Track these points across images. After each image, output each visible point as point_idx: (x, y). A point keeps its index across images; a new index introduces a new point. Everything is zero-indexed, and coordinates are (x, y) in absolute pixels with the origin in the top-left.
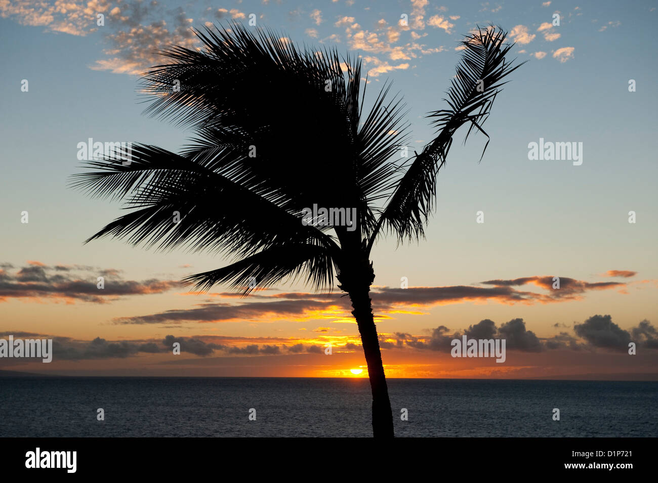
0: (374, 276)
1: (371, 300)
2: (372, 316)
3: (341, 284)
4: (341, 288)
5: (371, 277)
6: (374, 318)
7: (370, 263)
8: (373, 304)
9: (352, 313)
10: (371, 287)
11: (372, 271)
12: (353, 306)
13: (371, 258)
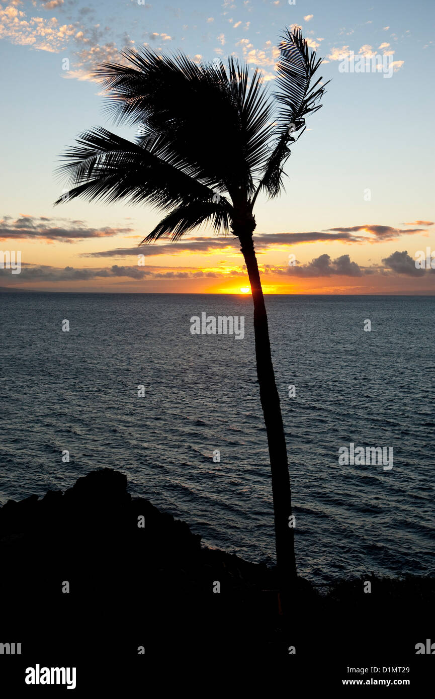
0: (256, 225)
1: (253, 241)
2: (254, 253)
3: (233, 231)
4: (234, 233)
5: (253, 226)
6: (256, 254)
7: (253, 216)
8: (255, 245)
9: (241, 250)
10: (253, 232)
11: (254, 221)
12: (241, 245)
13: (253, 213)
